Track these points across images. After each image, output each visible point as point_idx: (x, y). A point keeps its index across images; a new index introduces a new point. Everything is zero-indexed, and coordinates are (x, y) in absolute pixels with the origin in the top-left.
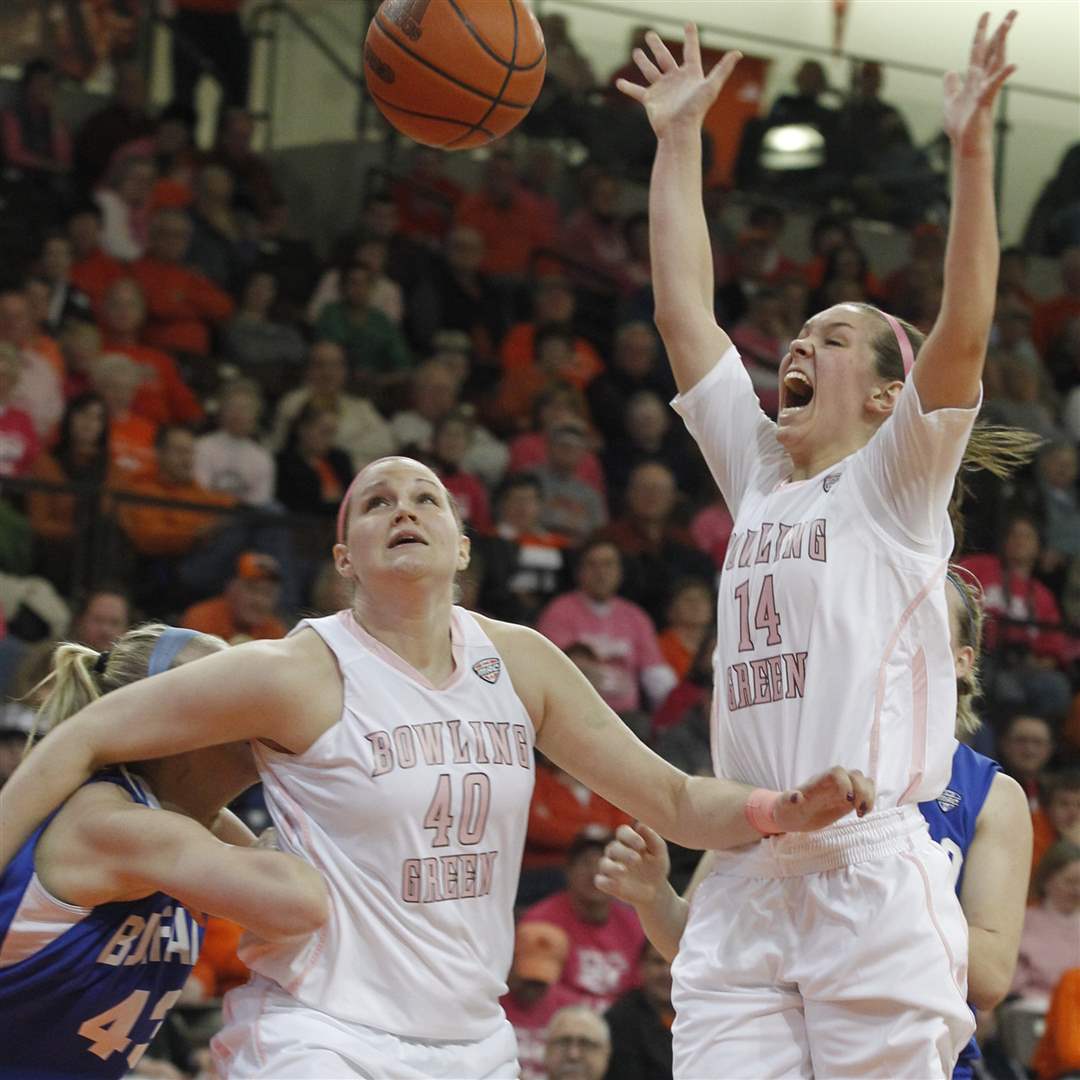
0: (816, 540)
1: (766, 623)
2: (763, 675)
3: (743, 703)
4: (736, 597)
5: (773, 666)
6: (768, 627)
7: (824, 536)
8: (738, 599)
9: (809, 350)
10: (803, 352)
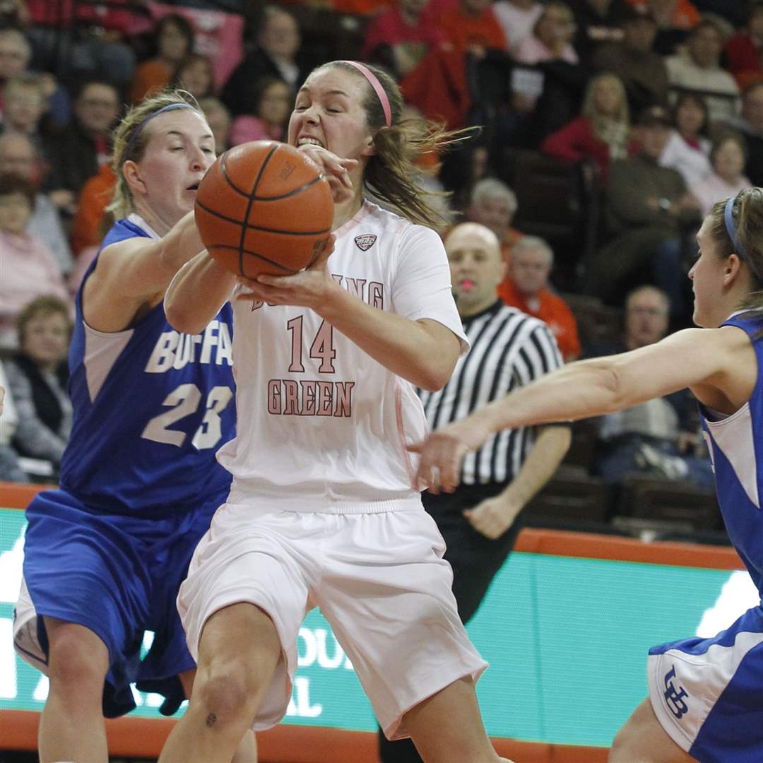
0: (375, 300)
1: (320, 355)
2: (310, 393)
3: (290, 412)
4: (288, 329)
5: (322, 389)
6: (322, 358)
7: (381, 297)
8: (291, 330)
9: (317, 120)
10: (312, 122)
